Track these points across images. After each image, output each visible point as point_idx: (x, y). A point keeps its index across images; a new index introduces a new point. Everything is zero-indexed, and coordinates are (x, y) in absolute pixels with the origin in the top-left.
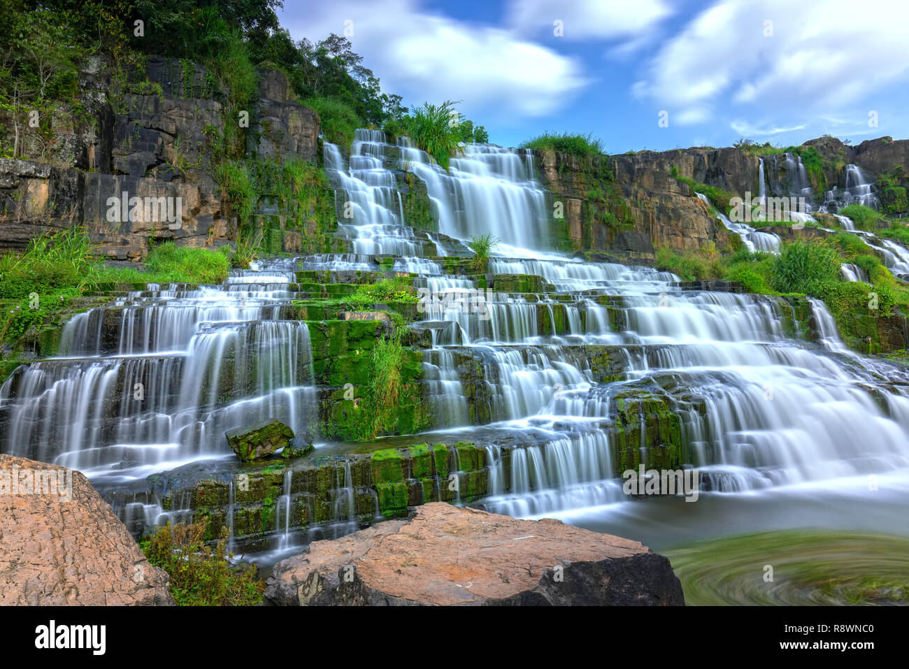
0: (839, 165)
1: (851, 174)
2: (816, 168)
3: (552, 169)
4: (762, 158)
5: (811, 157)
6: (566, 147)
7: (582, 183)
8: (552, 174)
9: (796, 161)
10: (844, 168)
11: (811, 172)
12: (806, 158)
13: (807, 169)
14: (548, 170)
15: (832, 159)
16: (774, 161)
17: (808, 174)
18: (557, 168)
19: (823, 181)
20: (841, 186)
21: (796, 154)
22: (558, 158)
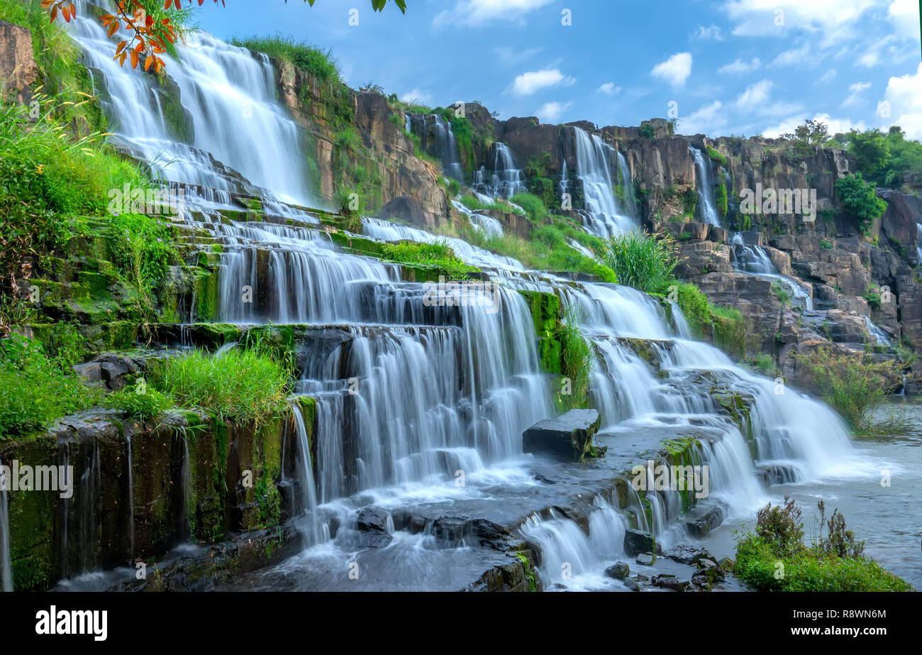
0: (489, 142)
1: (500, 155)
2: (467, 140)
3: (291, 91)
4: (409, 115)
5: (461, 125)
6: (307, 63)
7: (323, 119)
8: (291, 98)
9: (446, 127)
10: (494, 145)
11: (461, 144)
12: (457, 125)
13: (456, 140)
14: (288, 91)
15: (481, 132)
16: (423, 122)
17: (457, 147)
18: (297, 91)
19: (472, 157)
20: (490, 167)
21: (446, 119)
22: (298, 77)
